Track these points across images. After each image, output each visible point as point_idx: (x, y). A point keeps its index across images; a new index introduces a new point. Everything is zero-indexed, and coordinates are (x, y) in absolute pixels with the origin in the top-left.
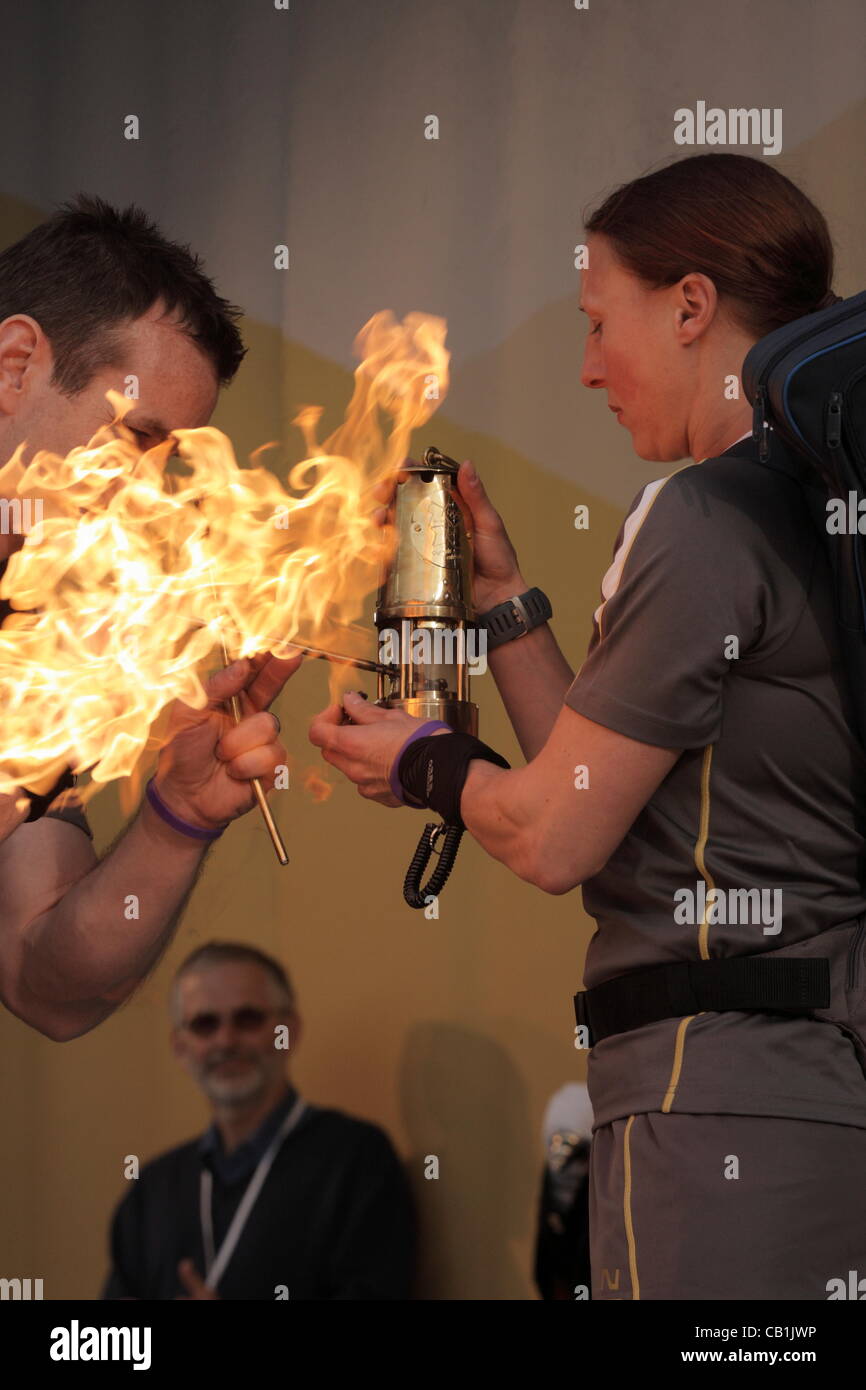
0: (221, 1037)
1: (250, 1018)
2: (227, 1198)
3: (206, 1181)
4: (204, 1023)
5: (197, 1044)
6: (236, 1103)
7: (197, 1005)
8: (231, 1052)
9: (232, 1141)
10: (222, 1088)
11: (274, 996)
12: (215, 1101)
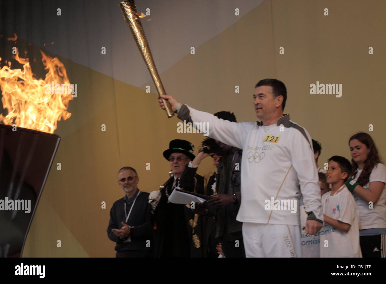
0: (126, 182)
1: (130, 178)
2: (129, 207)
3: (125, 204)
4: (123, 180)
5: (122, 183)
6: (129, 192)
7: (122, 177)
8: (127, 184)
9: (129, 198)
10: (127, 190)
11: (134, 175)
12: (126, 192)
